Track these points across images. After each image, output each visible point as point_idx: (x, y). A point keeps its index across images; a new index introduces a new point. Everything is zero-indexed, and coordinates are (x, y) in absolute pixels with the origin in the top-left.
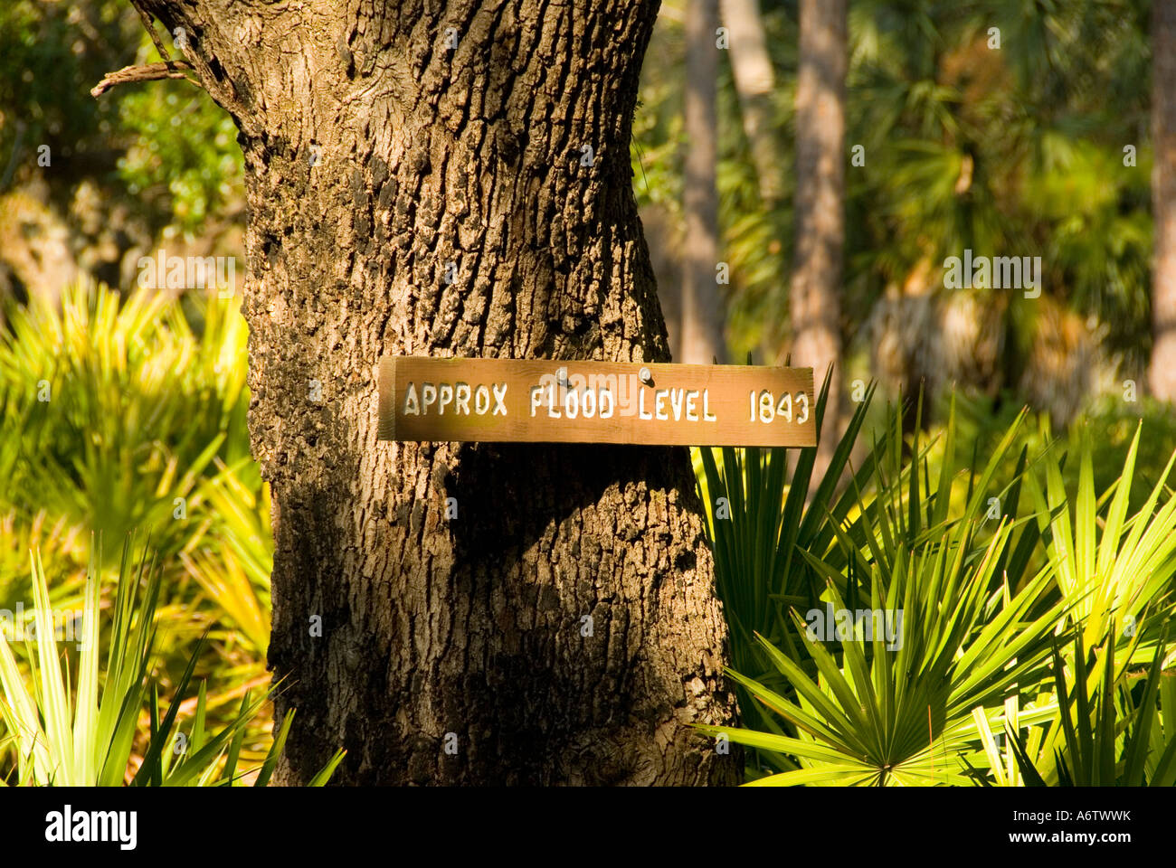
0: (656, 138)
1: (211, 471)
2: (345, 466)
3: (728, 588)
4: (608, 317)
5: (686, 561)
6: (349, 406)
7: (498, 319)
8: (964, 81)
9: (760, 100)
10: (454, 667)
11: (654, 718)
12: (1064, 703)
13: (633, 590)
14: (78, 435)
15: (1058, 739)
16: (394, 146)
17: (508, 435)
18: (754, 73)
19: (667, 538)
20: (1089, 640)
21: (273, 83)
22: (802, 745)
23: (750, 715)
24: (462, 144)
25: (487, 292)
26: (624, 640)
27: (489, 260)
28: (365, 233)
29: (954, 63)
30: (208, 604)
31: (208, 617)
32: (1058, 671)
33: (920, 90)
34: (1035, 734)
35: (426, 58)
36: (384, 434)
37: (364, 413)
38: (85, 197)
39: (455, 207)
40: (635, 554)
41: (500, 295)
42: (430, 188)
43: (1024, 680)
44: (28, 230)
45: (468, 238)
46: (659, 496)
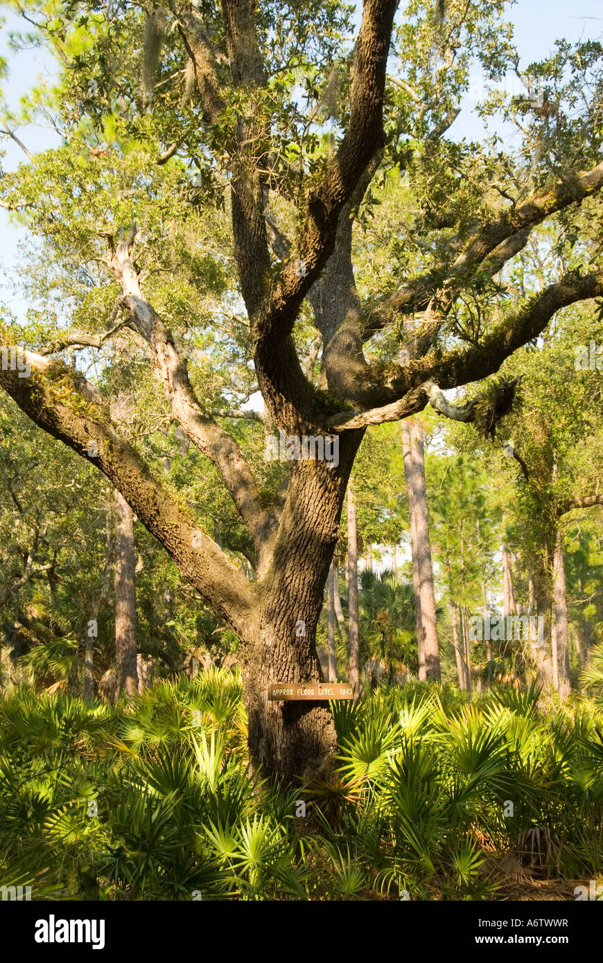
0: (322, 632)
1: (237, 702)
2: (262, 705)
3: (337, 728)
4: (312, 674)
5: (329, 723)
6: (262, 694)
7: (291, 676)
8: (381, 619)
9: (342, 623)
10: (284, 746)
11: (323, 755)
12: (403, 749)
13: (318, 729)
14: (212, 696)
15: (402, 756)
16: (270, 642)
17: (293, 699)
18: (340, 618)
19: (325, 718)
20: (408, 736)
21: (246, 631)
22: (353, 759)
23: (343, 754)
24: (283, 642)
25: (288, 670)
26: (317, 739)
27: (288, 664)
28: (264, 660)
29: (379, 616)
30: (237, 729)
31: (238, 731)
32: (402, 743)
33: (373, 621)
34: (398, 755)
35: (275, 625)
36: (269, 699)
37: (265, 694)
38: (214, 647)
39: (282, 654)
40: (319, 722)
41: (291, 671)
42: (277, 650)
43: (395, 745)
44: (203, 653)
45: (284, 660)
46: (323, 710)
